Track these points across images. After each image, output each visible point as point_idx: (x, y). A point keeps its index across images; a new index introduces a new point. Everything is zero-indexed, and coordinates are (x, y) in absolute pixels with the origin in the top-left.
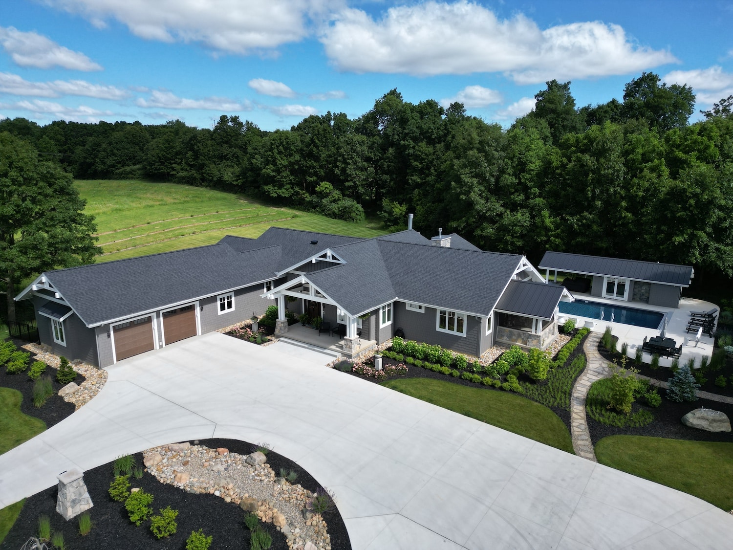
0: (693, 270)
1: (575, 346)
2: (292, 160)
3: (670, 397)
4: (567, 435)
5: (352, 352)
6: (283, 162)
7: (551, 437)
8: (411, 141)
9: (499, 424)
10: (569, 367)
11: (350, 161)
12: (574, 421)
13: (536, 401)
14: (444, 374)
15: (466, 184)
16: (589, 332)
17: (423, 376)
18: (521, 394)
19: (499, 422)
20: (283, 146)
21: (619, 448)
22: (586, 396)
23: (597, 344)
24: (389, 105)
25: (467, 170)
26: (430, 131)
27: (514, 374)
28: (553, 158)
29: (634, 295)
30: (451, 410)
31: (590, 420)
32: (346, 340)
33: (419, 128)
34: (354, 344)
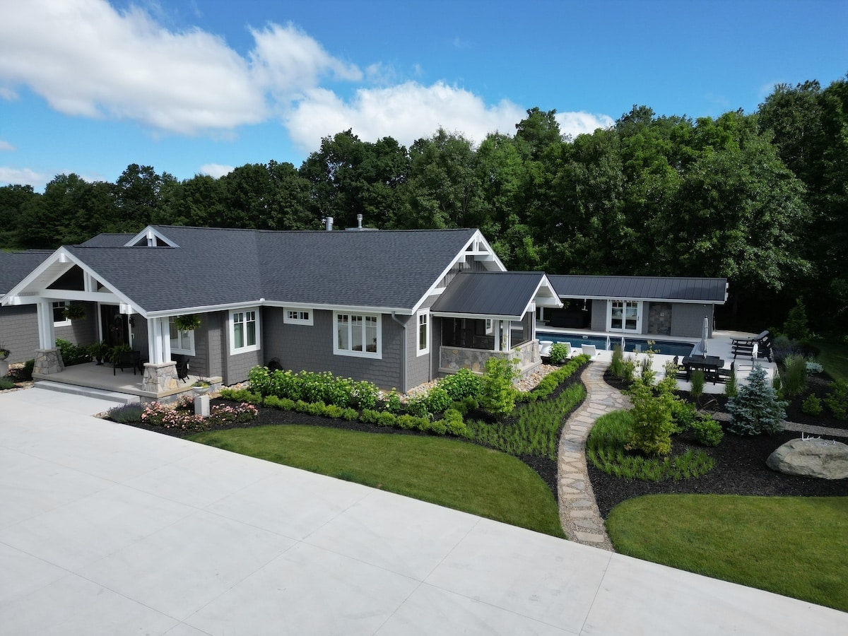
0: (727, 284)
1: (567, 373)
2: (212, 210)
4: (548, 501)
6: (199, 213)
7: (514, 506)
8: (364, 182)
9: (407, 490)
10: (557, 400)
11: (288, 209)
12: (564, 476)
13: (494, 448)
14: (328, 417)
15: (425, 209)
16: (589, 362)
17: (288, 423)
18: (465, 439)
19: (409, 485)
20: (201, 193)
21: (659, 520)
22: (586, 437)
23: (603, 373)
24: (340, 145)
25: (425, 191)
26: (388, 169)
27: (459, 409)
28: (534, 171)
29: (650, 326)
30: (315, 471)
31: (594, 473)
32: (148, 367)
33: (376, 167)
34: (164, 376)
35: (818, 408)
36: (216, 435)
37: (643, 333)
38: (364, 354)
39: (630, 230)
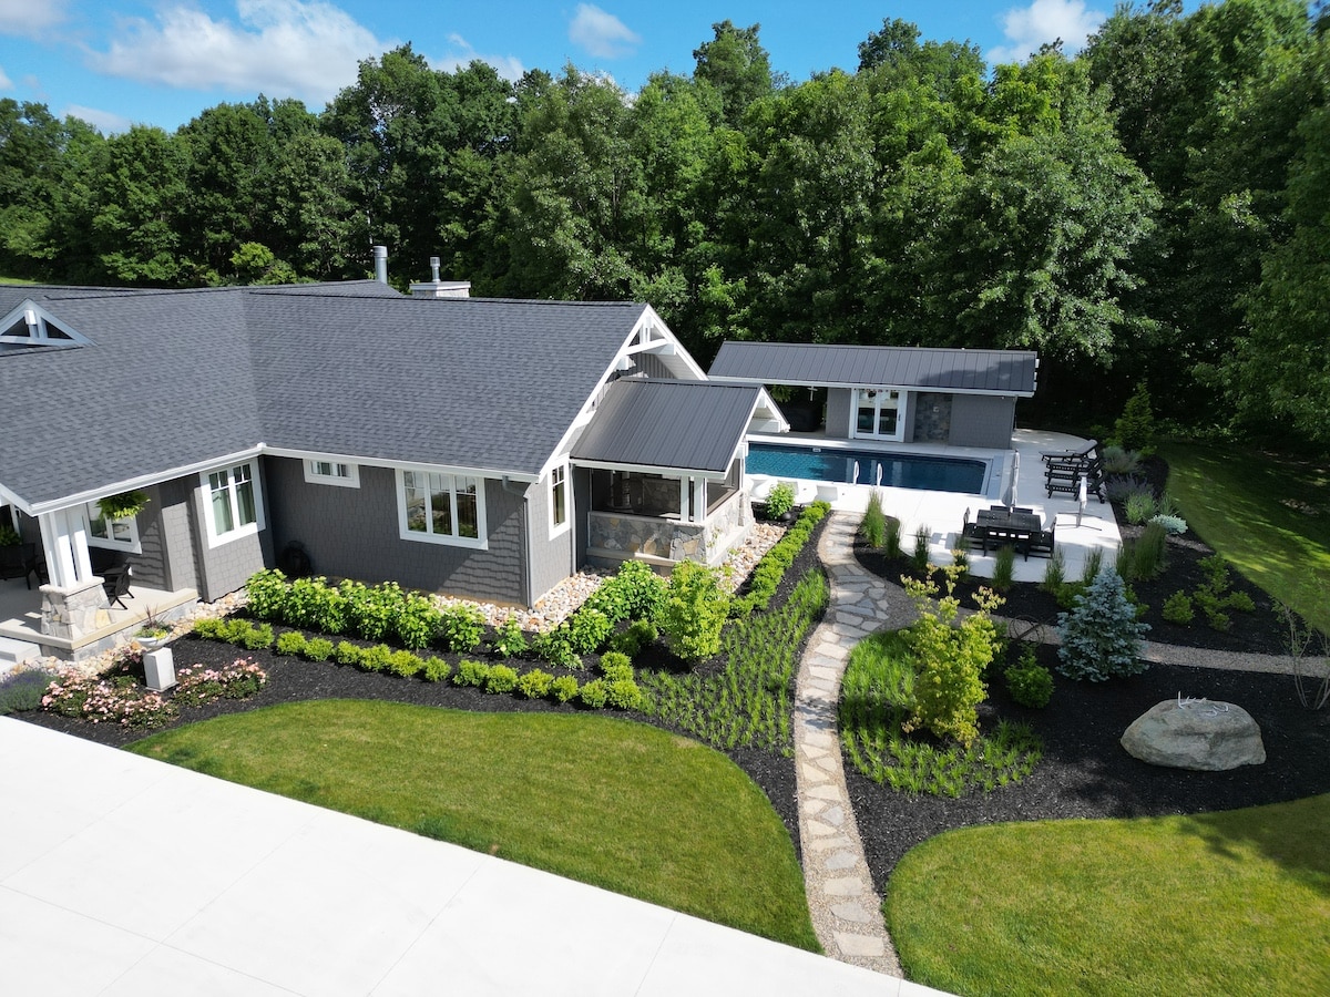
0: (1038, 361)
1: (795, 548)
2: (169, 191)
3: (1071, 668)
4: (787, 862)
5: (69, 635)
6: (144, 198)
7: (730, 880)
8: (440, 148)
9: (544, 855)
10: (785, 608)
11: (306, 194)
12: (808, 794)
13: (687, 733)
14: (397, 675)
15: (545, 212)
16: (829, 513)
17: (324, 694)
18: (639, 715)
19: (548, 843)
20: (143, 160)
21: (969, 893)
22: (836, 693)
23: (851, 540)
24: (391, 74)
25: (546, 179)
26: (480, 124)
27: (626, 651)
28: (730, 149)
29: (917, 427)
30: (375, 819)
31: (857, 781)
32: (48, 595)
33: (457, 119)
34: (82, 607)
35: (1189, 615)
36: (186, 737)
37: (906, 441)
38: (455, 540)
39: (878, 261)
